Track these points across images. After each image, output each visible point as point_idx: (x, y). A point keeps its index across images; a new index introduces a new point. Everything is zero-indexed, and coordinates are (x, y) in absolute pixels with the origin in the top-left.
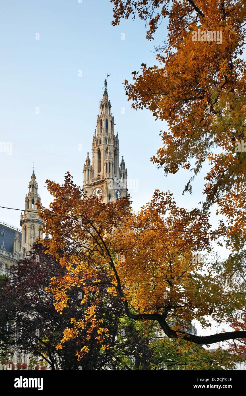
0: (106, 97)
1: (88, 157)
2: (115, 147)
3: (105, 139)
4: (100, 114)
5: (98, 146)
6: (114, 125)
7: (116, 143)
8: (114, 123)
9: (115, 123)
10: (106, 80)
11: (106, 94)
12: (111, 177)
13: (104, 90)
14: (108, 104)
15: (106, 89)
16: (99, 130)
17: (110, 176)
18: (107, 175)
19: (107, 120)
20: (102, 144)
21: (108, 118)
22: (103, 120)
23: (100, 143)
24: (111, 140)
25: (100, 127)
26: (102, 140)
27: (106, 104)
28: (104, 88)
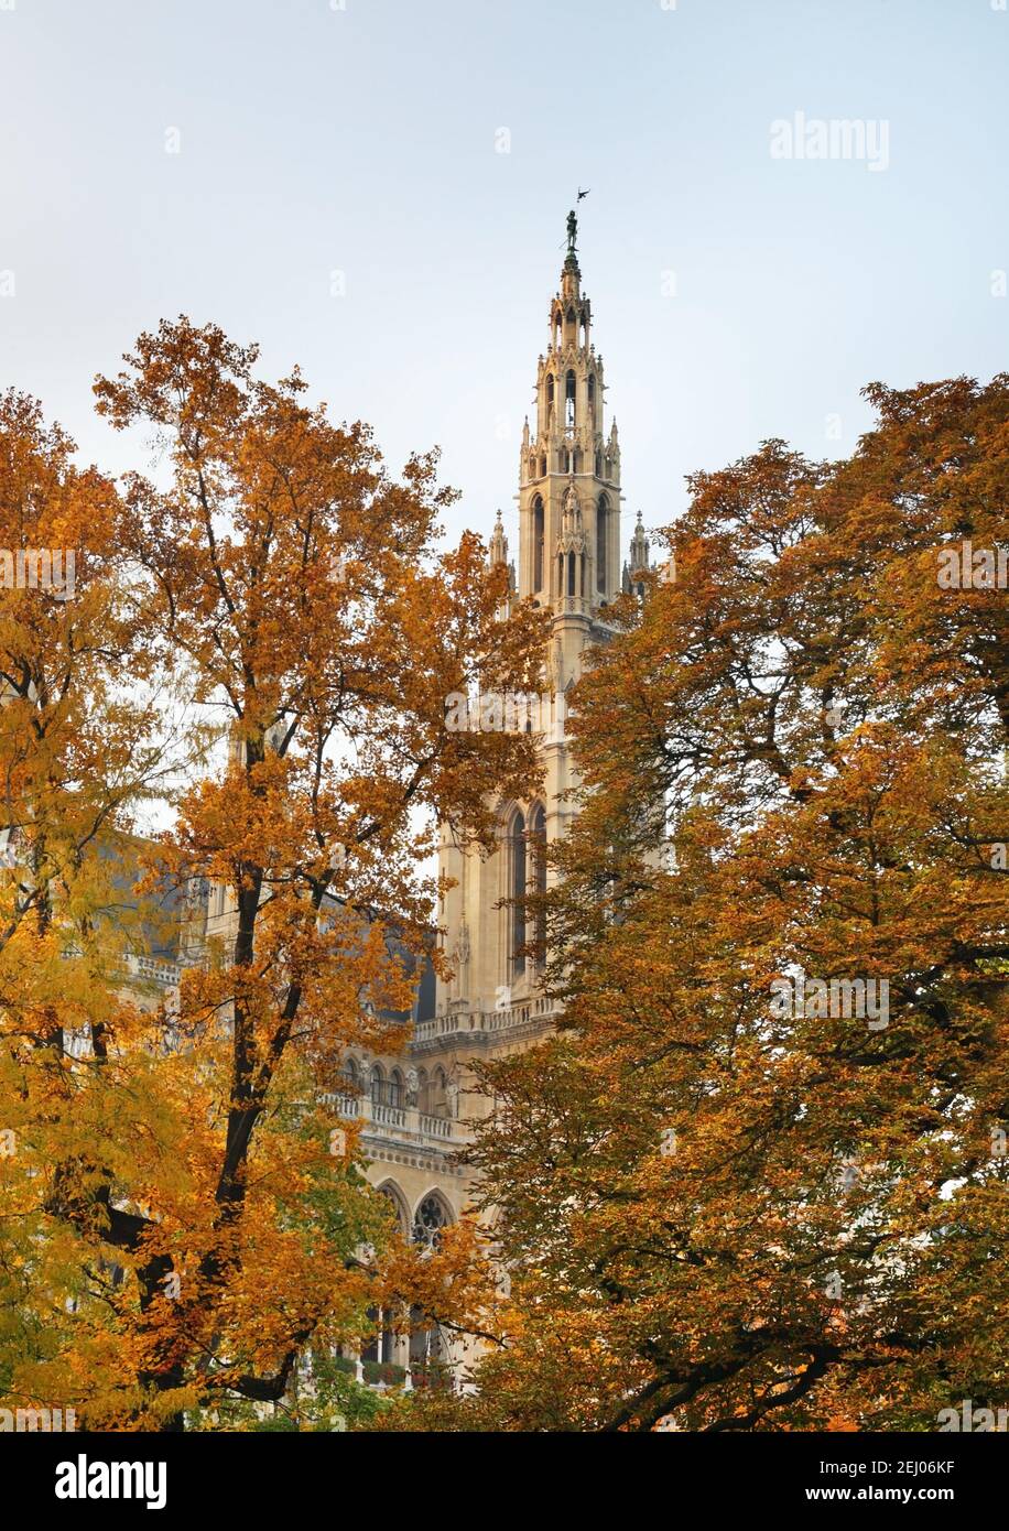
0: (570, 282)
1: (500, 528)
2: (604, 480)
3: (561, 454)
4: (546, 354)
5: (536, 484)
6: (603, 388)
7: (609, 464)
8: (601, 380)
9: (605, 383)
10: (572, 214)
11: (572, 268)
12: (578, 612)
13: (566, 254)
14: (577, 310)
15: (572, 249)
16: (543, 416)
17: (572, 608)
18: (560, 604)
19: (571, 374)
20: (548, 474)
21: (576, 368)
22: (554, 375)
23: (544, 472)
24: (586, 455)
25: (544, 406)
26: (548, 456)
27: (571, 308)
28: (566, 246)
